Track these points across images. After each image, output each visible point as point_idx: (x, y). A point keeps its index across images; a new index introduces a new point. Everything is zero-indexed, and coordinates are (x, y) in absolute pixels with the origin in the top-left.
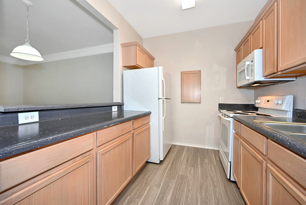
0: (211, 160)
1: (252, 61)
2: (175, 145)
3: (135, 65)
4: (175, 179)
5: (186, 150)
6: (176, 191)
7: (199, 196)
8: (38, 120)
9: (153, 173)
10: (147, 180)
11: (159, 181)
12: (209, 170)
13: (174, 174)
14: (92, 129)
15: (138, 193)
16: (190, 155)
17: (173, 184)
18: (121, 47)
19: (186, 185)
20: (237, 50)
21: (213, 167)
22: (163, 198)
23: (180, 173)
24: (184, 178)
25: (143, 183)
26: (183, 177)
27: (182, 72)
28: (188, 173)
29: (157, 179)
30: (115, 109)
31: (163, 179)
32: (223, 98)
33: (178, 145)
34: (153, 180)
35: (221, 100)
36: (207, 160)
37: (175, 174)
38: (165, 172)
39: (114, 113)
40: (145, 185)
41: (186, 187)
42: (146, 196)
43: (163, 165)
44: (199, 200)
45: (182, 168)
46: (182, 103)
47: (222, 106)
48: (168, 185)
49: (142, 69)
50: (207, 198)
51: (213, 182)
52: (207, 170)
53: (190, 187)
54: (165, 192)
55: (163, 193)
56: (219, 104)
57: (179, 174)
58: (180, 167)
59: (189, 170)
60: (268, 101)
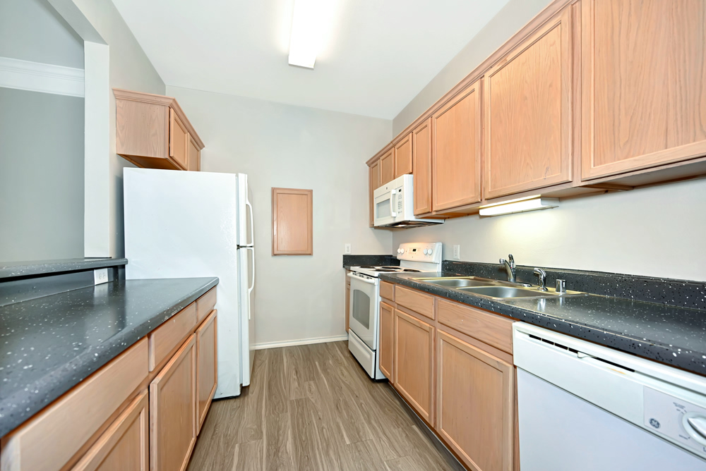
0: (337, 360)
1: (400, 191)
2: (260, 350)
3: (166, 159)
4: (287, 412)
5: (286, 355)
6: (298, 429)
7: (338, 420)
9: (235, 418)
10: (225, 436)
11: (255, 427)
12: (341, 376)
13: (281, 404)
15: (218, 467)
16: (298, 362)
17: (287, 421)
18: (113, 98)
19: (312, 414)
20: (372, 163)
21: (344, 370)
22: (278, 450)
23: (293, 398)
24: (303, 404)
25: (218, 446)
26: (300, 403)
27: (273, 190)
28: (308, 392)
29: (249, 426)
30: (101, 277)
31: (263, 419)
32: (349, 245)
33: (265, 349)
34: (240, 430)
35: (346, 249)
36: (330, 362)
37: (282, 402)
38: (262, 407)
40: (228, 447)
41: (313, 416)
42: (239, 464)
43: (250, 394)
44: (341, 425)
45: (293, 388)
46: (275, 255)
47: (350, 261)
48: (279, 426)
50: (352, 417)
51: (352, 392)
52: (338, 377)
53: (319, 413)
54: (278, 439)
55: (273, 443)
56: (344, 256)
57: (291, 401)
58: (287, 386)
59: (307, 388)
60: (414, 250)
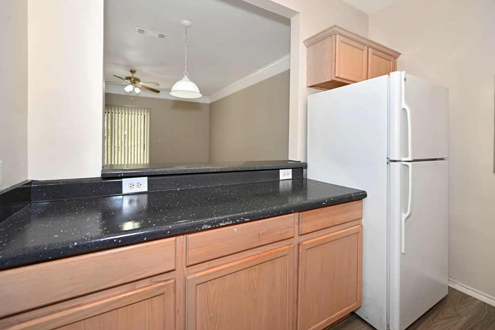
2: (466, 296)
3: (333, 80)
8: (146, 190)
14: (170, 230)
18: (305, 46)
30: (286, 175)
33: (476, 299)
39: (284, 184)
49: (352, 85)
